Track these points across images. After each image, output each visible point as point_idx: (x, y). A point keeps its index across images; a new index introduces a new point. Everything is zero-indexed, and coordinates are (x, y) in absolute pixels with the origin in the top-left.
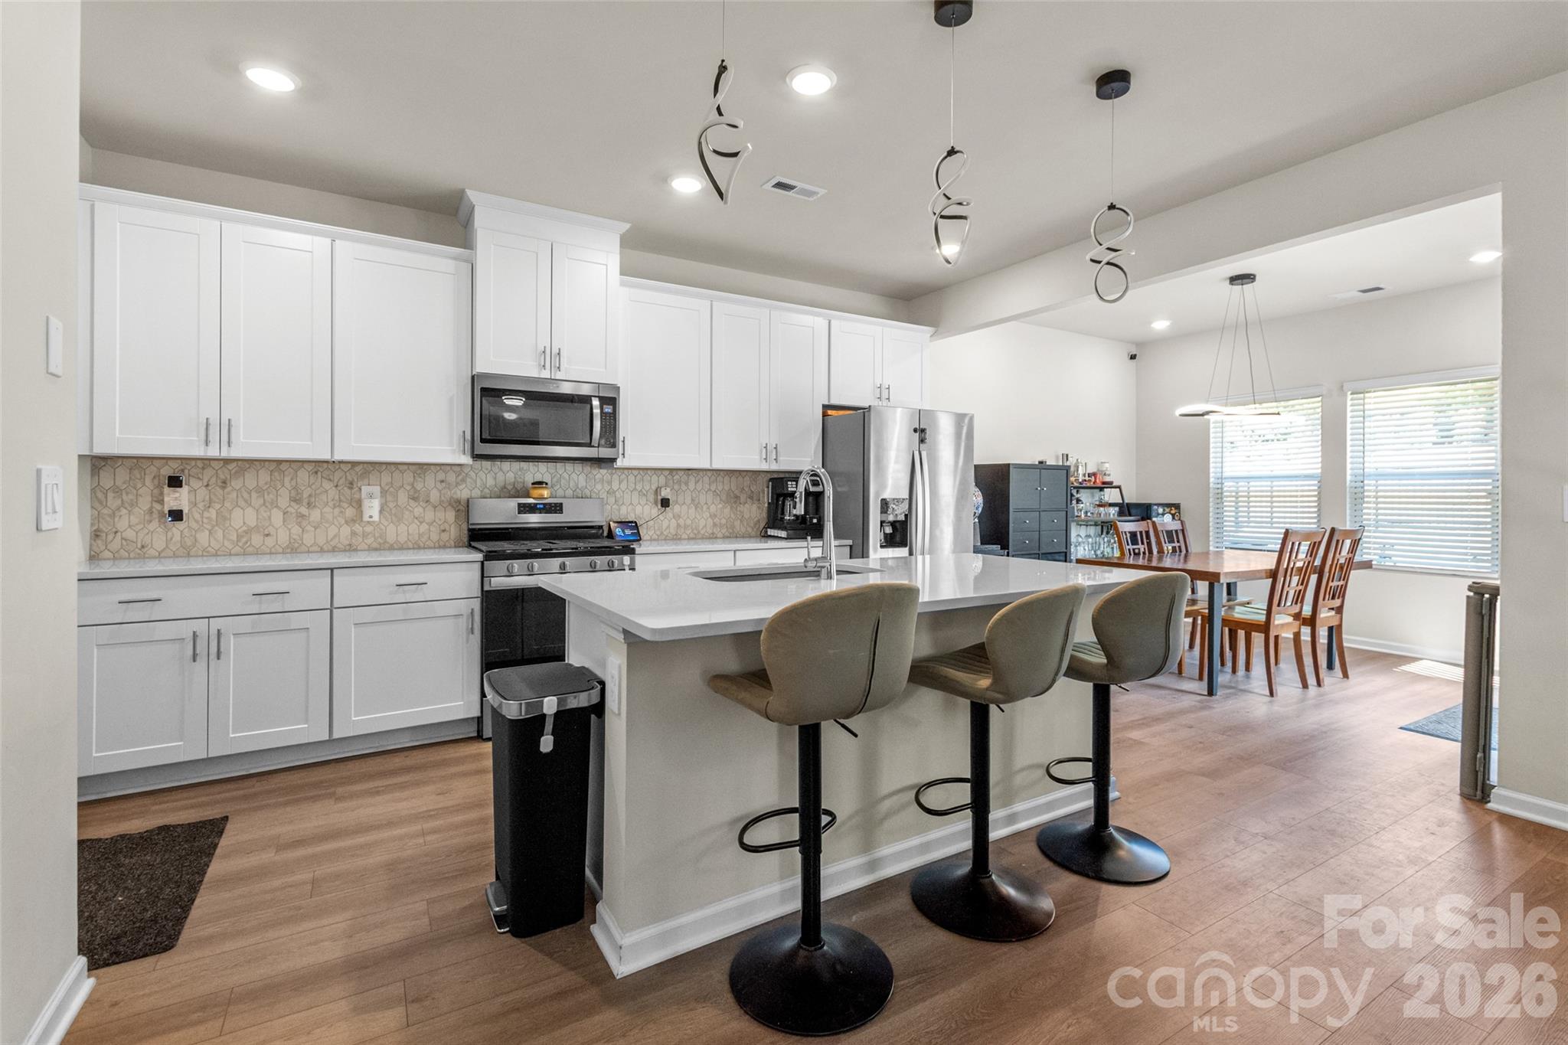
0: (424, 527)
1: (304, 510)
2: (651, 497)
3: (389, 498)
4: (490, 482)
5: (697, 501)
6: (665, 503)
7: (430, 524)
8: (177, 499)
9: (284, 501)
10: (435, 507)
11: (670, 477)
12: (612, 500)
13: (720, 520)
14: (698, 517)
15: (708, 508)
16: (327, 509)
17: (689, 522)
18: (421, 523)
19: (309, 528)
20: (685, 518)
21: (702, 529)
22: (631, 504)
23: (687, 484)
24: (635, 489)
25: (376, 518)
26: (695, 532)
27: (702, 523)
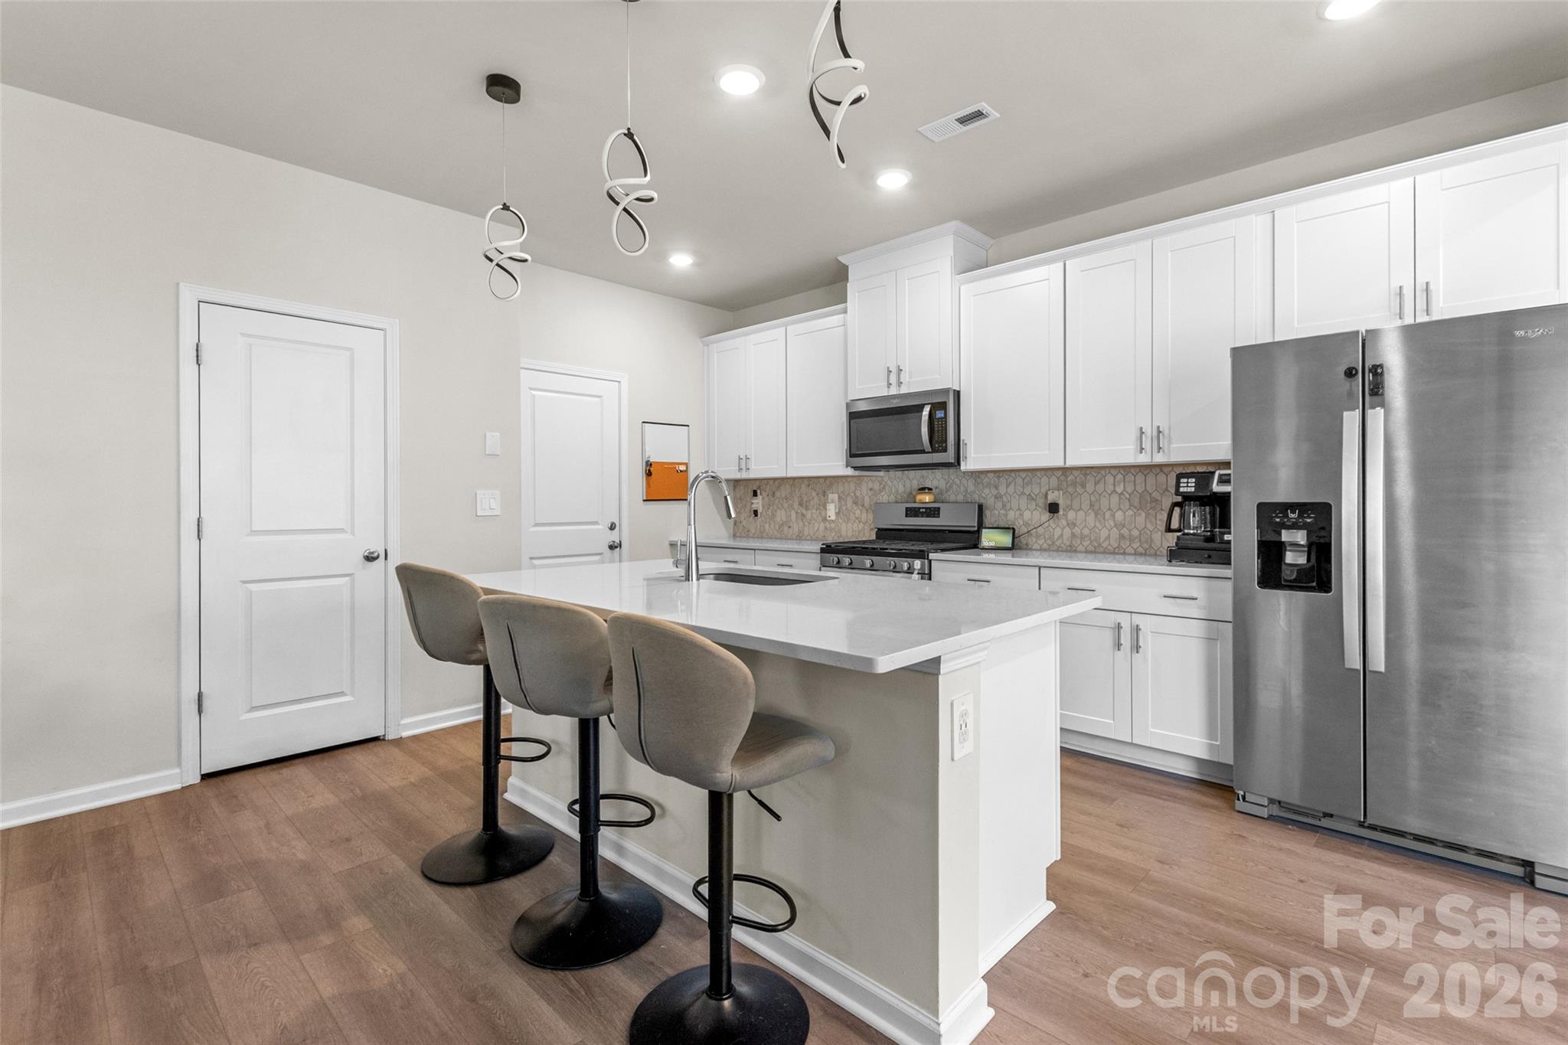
0: (861, 525)
1: (804, 511)
2: (1041, 501)
3: (843, 503)
4: (901, 489)
5: (1097, 507)
6: (1053, 508)
7: (864, 524)
8: (758, 503)
9: (796, 505)
10: (867, 510)
11: (1062, 478)
12: (999, 505)
13: (1130, 531)
14: (1098, 524)
15: (1113, 516)
16: (814, 511)
17: (1086, 532)
18: (860, 522)
19: (806, 523)
20: (1081, 527)
21: (1105, 540)
22: (1019, 509)
23: (1083, 486)
24: (1023, 493)
25: (833, 517)
26: (1095, 544)
27: (1104, 533)
